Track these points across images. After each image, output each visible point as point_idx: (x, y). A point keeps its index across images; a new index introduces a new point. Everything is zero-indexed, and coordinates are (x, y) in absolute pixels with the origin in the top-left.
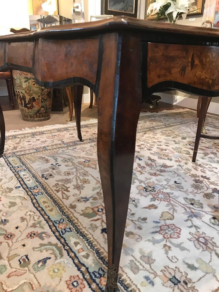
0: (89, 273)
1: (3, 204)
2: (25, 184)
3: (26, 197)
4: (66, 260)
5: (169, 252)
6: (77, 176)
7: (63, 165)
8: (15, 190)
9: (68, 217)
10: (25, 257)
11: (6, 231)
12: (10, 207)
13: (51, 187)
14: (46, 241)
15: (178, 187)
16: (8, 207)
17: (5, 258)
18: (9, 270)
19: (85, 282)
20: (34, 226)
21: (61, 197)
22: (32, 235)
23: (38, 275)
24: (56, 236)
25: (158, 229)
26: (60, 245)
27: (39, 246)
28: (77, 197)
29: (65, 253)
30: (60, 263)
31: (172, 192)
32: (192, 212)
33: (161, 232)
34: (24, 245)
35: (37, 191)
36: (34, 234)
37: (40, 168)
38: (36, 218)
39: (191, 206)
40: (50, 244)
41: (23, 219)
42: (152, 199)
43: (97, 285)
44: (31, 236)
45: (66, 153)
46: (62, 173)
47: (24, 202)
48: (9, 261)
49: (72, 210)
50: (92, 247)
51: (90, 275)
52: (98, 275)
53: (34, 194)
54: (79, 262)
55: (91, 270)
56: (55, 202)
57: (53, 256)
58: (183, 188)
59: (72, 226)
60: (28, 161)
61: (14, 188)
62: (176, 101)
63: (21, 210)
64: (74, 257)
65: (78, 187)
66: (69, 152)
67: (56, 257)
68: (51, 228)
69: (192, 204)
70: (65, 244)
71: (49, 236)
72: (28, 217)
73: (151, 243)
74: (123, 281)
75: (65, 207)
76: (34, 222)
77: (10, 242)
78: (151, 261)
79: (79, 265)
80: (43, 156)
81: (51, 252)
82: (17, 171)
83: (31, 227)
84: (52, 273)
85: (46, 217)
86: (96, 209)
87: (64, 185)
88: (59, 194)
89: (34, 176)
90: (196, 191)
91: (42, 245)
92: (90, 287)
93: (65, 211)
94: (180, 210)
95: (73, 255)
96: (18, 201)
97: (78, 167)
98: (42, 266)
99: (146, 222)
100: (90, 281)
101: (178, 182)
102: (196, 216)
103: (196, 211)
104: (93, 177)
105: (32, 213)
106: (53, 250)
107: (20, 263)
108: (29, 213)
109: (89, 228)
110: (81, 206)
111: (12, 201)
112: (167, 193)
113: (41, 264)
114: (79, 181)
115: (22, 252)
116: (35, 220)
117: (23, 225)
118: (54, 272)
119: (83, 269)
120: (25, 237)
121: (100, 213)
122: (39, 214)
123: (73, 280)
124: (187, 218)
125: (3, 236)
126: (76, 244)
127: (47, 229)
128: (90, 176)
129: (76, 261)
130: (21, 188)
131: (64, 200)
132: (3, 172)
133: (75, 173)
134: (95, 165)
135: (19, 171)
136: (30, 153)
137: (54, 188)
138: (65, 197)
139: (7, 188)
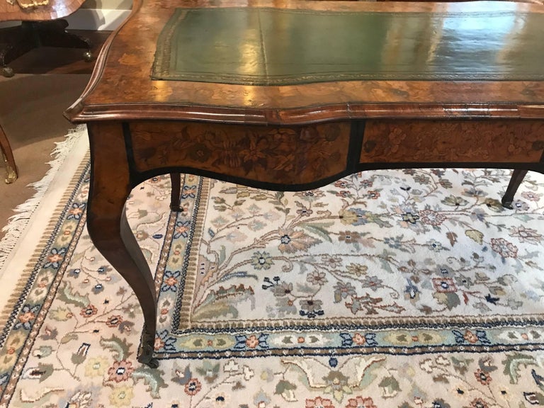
1: (385, 398)
2: (327, 348)
3: (374, 358)
5: (538, 266)
6: (334, 271)
7: (277, 273)
8: (342, 370)
10: (528, 397)
12: (396, 389)
13: (353, 316)
14: (500, 366)
15: (416, 193)
16: (395, 392)
20: (462, 369)
21: (394, 314)
22: (483, 377)
24: (491, 351)
25: (499, 255)
27: (509, 375)
28: (402, 297)
29: (526, 353)
31: (424, 204)
32: (473, 213)
33: (504, 255)
34: (504, 392)
35: (361, 339)
36: (482, 374)
37: (269, 309)
38: (442, 361)
39: (461, 207)
40: (506, 362)
41: (441, 379)
42: (434, 228)
44: (485, 380)
45: (223, 251)
46: (311, 286)
49: (435, 314)
53: (367, 345)
58: (420, 192)
61: (334, 369)
63: (413, 375)
65: (373, 284)
66: (223, 246)
69: (457, 205)
70: (510, 347)
71: (490, 359)
72: (436, 372)
73: (522, 272)
75: (426, 319)
76: (452, 367)
81: (522, 365)
82: (259, 348)
83: (462, 373)
85: (443, 348)
86: (441, 289)
87: (358, 298)
88: (382, 313)
89: (304, 327)
90: (430, 186)
91: (507, 372)
93: (436, 323)
94: (465, 219)
95: (532, 346)
96: (383, 373)
101: (405, 188)
102: (482, 215)
103: (472, 210)
104: (348, 255)
105: (429, 363)
107: (536, 403)
108: (426, 366)
109: (481, 312)
110: (429, 301)
112: (426, 209)
115: (516, 397)
116: (448, 365)
117: (455, 383)
120: (486, 387)
121: (452, 288)
122: (435, 355)
124: (484, 223)
126: (512, 336)
127: (474, 356)
128: (342, 257)
131: (403, 313)
132: (248, 374)
133: (321, 271)
134: (305, 236)
135: (264, 345)
136: (179, 305)
137: (360, 314)
138: (396, 310)
139: (324, 378)
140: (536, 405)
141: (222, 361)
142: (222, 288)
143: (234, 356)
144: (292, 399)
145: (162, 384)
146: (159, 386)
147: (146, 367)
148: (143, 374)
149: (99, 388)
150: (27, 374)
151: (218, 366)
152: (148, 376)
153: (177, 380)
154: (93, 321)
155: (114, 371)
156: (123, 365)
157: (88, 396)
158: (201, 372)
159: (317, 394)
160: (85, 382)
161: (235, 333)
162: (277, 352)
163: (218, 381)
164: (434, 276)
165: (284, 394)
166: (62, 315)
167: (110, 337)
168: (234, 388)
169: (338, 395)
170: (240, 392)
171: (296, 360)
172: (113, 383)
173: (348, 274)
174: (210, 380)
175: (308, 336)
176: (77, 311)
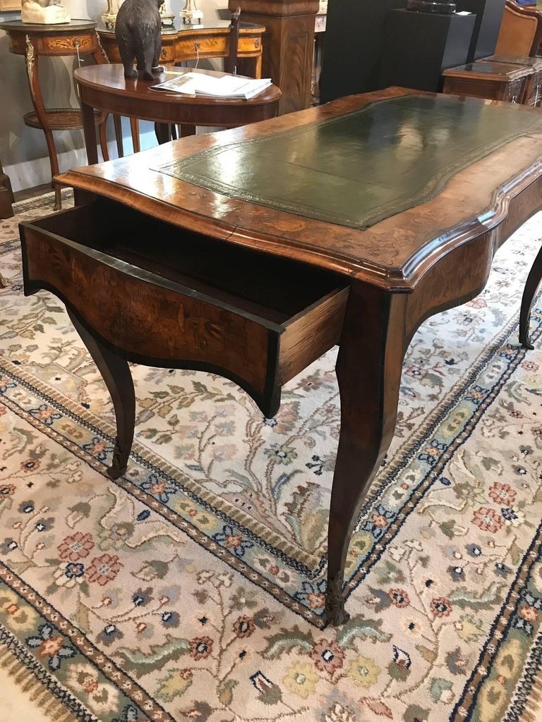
1: (500, 474)
2: (428, 476)
3: (458, 455)
4: (515, 378)
7: (309, 453)
12: (496, 462)
14: (511, 400)
16: (499, 465)
19: (523, 362)
20: (502, 419)
22: (515, 414)
24: (497, 395)
26: (505, 388)
27: (522, 402)
28: (409, 400)
29: (509, 382)
30: (524, 381)
34: (534, 414)
36: (513, 413)
38: (488, 423)
40: (510, 396)
41: (504, 434)
44: (518, 415)
47: (472, 452)
49: (441, 396)
51: (514, 360)
52: (509, 356)
54: (508, 369)
57: (522, 388)
61: (453, 485)
63: (491, 446)
67: (520, 385)
71: (502, 400)
72: (495, 431)
76: (497, 422)
81: (518, 391)
82: (391, 520)
83: (506, 421)
85: (477, 414)
86: (419, 376)
91: (519, 401)
92: (523, 358)
96: (476, 460)
105: (486, 430)
106: (515, 390)
108: (487, 434)
110: (425, 390)
111: (482, 468)
113: (538, 392)
116: (494, 422)
117: (512, 430)
118: (535, 381)
119: (512, 366)
121: (423, 372)
122: (480, 422)
123: (529, 368)
126: (490, 377)
127: (495, 405)
129: (509, 372)
130: (445, 474)
131: (426, 411)
132: (416, 544)
135: (389, 515)
136: (278, 552)
138: (419, 412)
139: (458, 497)
141: (385, 556)
142: (287, 505)
143: (386, 543)
144: (465, 531)
145: (376, 624)
146: (376, 628)
147: (341, 628)
148: (350, 635)
149: (335, 691)
151: (388, 563)
152: (355, 631)
154: (222, 651)
155: (322, 663)
156: (320, 649)
157: (338, 708)
158: (385, 580)
159: (471, 510)
160: (314, 703)
161: (358, 528)
162: (406, 510)
163: (406, 573)
165: (456, 533)
166: (177, 683)
167: (265, 644)
168: (424, 565)
169: (478, 499)
171: (425, 503)
172: (338, 672)
174: (400, 578)
175: (404, 479)
176: (186, 661)
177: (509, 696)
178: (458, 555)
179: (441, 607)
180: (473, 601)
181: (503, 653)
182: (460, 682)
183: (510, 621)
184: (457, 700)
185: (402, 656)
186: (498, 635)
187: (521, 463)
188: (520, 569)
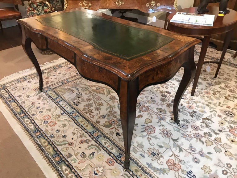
0: (115, 156)
1: (59, 126)
2: (66, 111)
3: (70, 119)
4: (103, 152)
5: (150, 141)
6: (95, 101)
7: (84, 93)
8: (62, 116)
9: (97, 129)
10: (83, 153)
11: (68, 142)
12: (63, 127)
13: (82, 111)
14: (90, 144)
15: (153, 101)
17: (74, 155)
18: (78, 161)
19: (114, 161)
20: (81, 137)
21: (90, 117)
22: (82, 142)
23: (92, 160)
24: (94, 140)
25: (144, 130)
26: (98, 145)
27: (87, 147)
28: (98, 116)
30: (100, 154)
31: (150, 105)
32: (161, 117)
33: (146, 131)
34: (80, 148)
35: (75, 115)
36: (83, 141)
37: (70, 97)
38: (80, 132)
39: (160, 113)
40: (92, 145)
41: (74, 134)
42: (139, 111)
43: (120, 161)
44: (81, 142)
45: (82, 83)
46: (85, 100)
47: (70, 123)
48: (76, 156)
49: (98, 124)
50: (114, 143)
51: (116, 158)
52: (119, 157)
53: (73, 117)
54: (109, 152)
55: (116, 155)
56: (87, 120)
57: (96, 151)
58: (155, 102)
59: (100, 134)
60: (61, 93)
61: (61, 115)
62: (149, 22)
63: (70, 128)
64: (106, 150)
65: (98, 109)
66: (84, 82)
67: (98, 151)
68: (90, 137)
69: (161, 112)
70: (100, 144)
71: (91, 141)
72: (76, 132)
73: (142, 138)
74: (131, 157)
75: (94, 123)
76: (80, 134)
77: (72, 147)
78: (142, 147)
79: (110, 154)
80: (69, 88)
81: (95, 149)
82: (57, 102)
83: (80, 137)
84: (98, 159)
85: (85, 130)
86: (111, 122)
87: (89, 109)
88: (88, 115)
89: (69, 105)
90: (163, 103)
91: (89, 146)
92: (117, 162)
93: (94, 126)
94: (154, 116)
95: (105, 149)
96: (66, 123)
97: (93, 94)
98: (92, 156)
99: (138, 126)
100: (116, 160)
101: (153, 98)
102: (163, 119)
103: (162, 116)
104: (104, 100)
105: (77, 130)
106: (95, 148)
107: (82, 156)
108: (76, 129)
109: (110, 134)
110: (102, 121)
111: (64, 123)
112: (147, 106)
113: (91, 155)
114: (97, 105)
115: (81, 151)
116: (80, 133)
117: (75, 137)
118: (99, 158)
119: (112, 155)
120: (79, 143)
121: (113, 124)
122: (81, 130)
123: (109, 161)
124: (158, 121)
125: (67, 144)
126: (105, 143)
127: (89, 138)
128: (102, 100)
129: (108, 152)
130: (65, 114)
131: (92, 119)
132: (48, 104)
133: (93, 99)
134: (103, 91)
135: (58, 102)
136: (59, 86)
137: (84, 112)
138: (92, 116)
139: (56, 115)
140: (81, 156)
141: (49, 99)
142: (70, 89)
145: (37, 95)
147: (39, 91)
149: (30, 89)
150: (28, 81)
152: (37, 93)
153: (39, 96)
155: (35, 88)
157: (28, 89)
158: (44, 98)
159: (51, 116)
160: (31, 87)
161: (58, 97)
162: (58, 104)
163: (43, 101)
164: (115, 119)
165: (47, 111)
168: (43, 104)
169: (54, 118)
170: (43, 105)
171: (58, 108)
172: (33, 90)
173: (96, 103)
175: (67, 106)
177: (12, 107)
178: (41, 109)
179: (33, 104)
180: (31, 108)
181: (19, 108)
182: (20, 102)
183: (23, 112)
184: (18, 101)
185: (29, 97)
186: (22, 109)
187: (60, 133)
188: (31, 118)
